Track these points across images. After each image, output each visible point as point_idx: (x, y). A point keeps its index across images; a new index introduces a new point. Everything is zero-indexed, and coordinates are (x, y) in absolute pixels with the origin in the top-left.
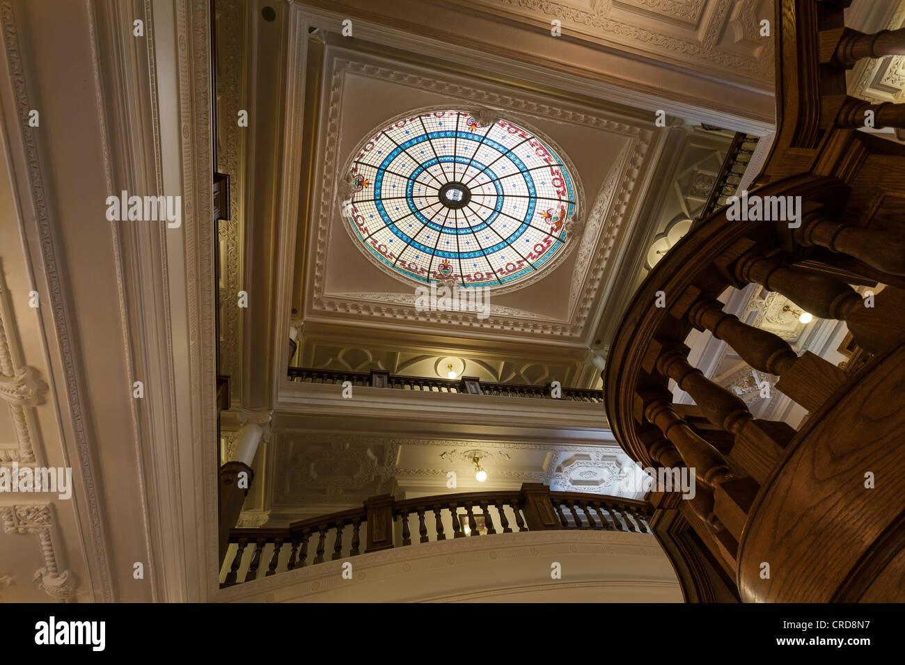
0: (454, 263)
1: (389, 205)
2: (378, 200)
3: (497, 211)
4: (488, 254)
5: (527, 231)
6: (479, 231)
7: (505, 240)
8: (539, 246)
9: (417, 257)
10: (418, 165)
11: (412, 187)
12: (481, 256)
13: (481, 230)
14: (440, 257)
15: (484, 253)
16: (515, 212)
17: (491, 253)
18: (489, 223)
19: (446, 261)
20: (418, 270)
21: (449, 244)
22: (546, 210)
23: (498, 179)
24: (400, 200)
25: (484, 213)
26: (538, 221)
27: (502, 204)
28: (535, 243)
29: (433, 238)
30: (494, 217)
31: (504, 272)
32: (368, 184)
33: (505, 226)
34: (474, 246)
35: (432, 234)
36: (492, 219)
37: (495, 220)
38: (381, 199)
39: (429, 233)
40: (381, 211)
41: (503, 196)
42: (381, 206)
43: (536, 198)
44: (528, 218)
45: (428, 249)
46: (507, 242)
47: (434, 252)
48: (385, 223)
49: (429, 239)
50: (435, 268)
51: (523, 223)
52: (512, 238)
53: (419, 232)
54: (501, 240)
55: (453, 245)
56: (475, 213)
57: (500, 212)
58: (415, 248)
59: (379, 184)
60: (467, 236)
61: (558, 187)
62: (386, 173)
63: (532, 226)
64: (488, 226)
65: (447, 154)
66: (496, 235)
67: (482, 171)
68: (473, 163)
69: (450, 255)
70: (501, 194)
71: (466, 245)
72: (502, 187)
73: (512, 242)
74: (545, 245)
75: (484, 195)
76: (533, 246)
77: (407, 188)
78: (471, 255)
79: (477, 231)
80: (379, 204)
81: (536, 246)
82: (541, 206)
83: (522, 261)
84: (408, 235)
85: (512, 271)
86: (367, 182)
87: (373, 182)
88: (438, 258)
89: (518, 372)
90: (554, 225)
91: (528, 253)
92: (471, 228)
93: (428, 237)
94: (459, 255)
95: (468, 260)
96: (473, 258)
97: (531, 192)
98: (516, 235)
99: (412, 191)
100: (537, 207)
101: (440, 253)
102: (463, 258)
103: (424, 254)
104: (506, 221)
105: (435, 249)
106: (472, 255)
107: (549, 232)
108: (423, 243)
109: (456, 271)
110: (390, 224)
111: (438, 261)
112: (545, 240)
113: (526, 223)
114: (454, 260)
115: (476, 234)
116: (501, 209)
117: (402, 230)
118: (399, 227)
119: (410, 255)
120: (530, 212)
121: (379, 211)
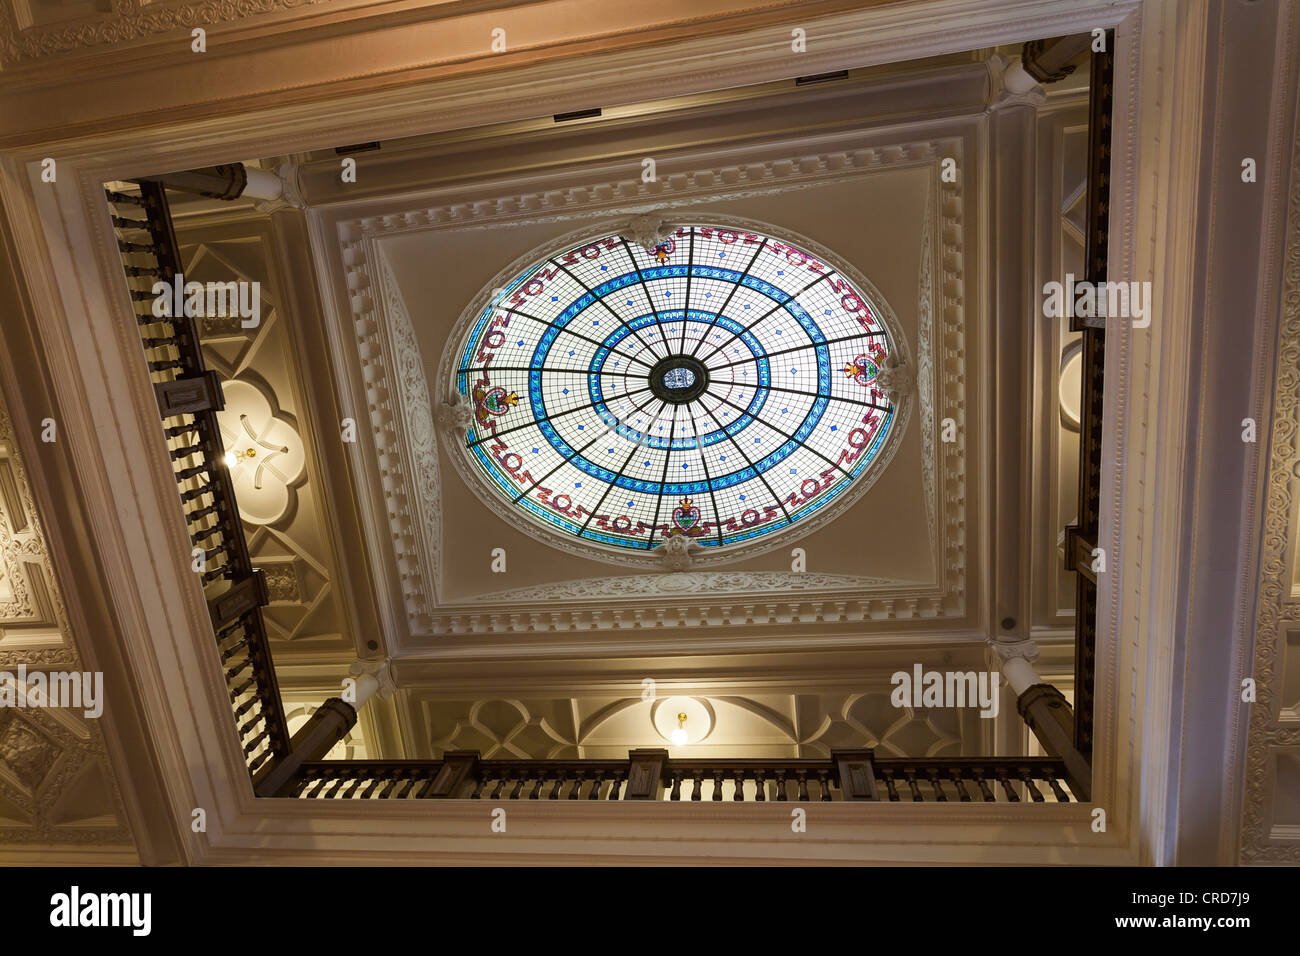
0: (701, 501)
1: (565, 425)
2: (543, 420)
3: (763, 387)
4: (765, 471)
5: (829, 409)
6: (739, 431)
7: (791, 438)
8: (857, 434)
9: (631, 504)
10: (597, 347)
11: (599, 384)
12: (752, 477)
13: (743, 429)
14: (674, 495)
15: (755, 470)
16: (798, 381)
17: (770, 468)
18: (754, 412)
19: (686, 500)
20: (633, 528)
21: (688, 469)
22: (851, 360)
23: (746, 330)
24: (582, 411)
25: (741, 396)
26: (843, 385)
27: (769, 372)
28: (849, 430)
29: (657, 463)
30: (762, 399)
31: (799, 500)
32: (517, 399)
33: (785, 411)
34: (735, 462)
35: (653, 457)
36: (759, 404)
37: (763, 404)
38: (548, 418)
39: (648, 456)
40: (553, 438)
41: (766, 356)
42: (550, 429)
43: (826, 343)
44: (823, 384)
45: (649, 486)
46: (796, 440)
47: (662, 488)
48: (563, 455)
49: (649, 467)
50: (666, 518)
51: (817, 395)
52: (803, 430)
53: (629, 459)
54: (785, 439)
55: (695, 468)
56: (724, 401)
57: (769, 388)
58: (625, 488)
59: (538, 394)
60: (719, 445)
61: (856, 310)
62: (545, 374)
63: (836, 399)
64: (755, 417)
65: (640, 314)
66: (774, 432)
67: (713, 324)
68: (691, 314)
69: (691, 488)
70: (761, 353)
71: (721, 462)
72: (758, 342)
73: (806, 438)
74: (868, 428)
75: (731, 365)
76: (845, 436)
77: (590, 388)
78: (731, 480)
79: (736, 433)
80: (546, 427)
81: (851, 435)
82: (842, 355)
83: (830, 471)
84: (610, 467)
85: (812, 495)
86: (514, 396)
87: (526, 394)
88: (671, 497)
89: (835, 715)
90: (874, 385)
91: (839, 453)
92: (723, 429)
93: (647, 464)
94: (710, 485)
95: (728, 490)
96: (736, 484)
97: (813, 334)
98: (811, 421)
99: (599, 390)
100: (833, 360)
101: (673, 488)
102: (719, 489)
103: (644, 495)
104: (786, 401)
105: (663, 483)
106: (734, 479)
107: (869, 400)
108: (638, 477)
109: (708, 516)
110: (573, 456)
111: (671, 503)
112: (866, 419)
113: (823, 396)
114: (701, 495)
115: (734, 438)
116: (770, 382)
117: (597, 461)
118: (590, 458)
119: (618, 504)
120: (823, 372)
121: (548, 438)
